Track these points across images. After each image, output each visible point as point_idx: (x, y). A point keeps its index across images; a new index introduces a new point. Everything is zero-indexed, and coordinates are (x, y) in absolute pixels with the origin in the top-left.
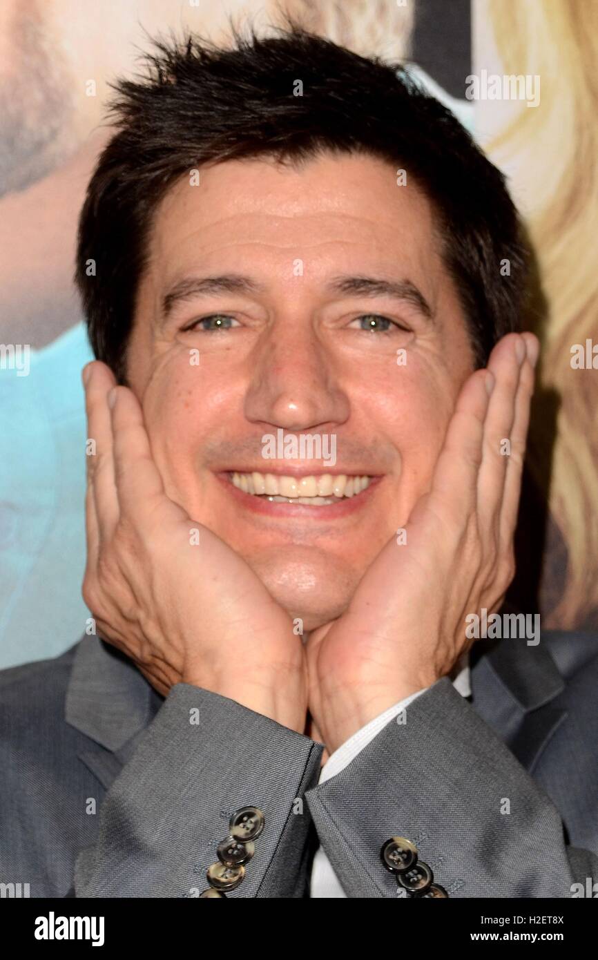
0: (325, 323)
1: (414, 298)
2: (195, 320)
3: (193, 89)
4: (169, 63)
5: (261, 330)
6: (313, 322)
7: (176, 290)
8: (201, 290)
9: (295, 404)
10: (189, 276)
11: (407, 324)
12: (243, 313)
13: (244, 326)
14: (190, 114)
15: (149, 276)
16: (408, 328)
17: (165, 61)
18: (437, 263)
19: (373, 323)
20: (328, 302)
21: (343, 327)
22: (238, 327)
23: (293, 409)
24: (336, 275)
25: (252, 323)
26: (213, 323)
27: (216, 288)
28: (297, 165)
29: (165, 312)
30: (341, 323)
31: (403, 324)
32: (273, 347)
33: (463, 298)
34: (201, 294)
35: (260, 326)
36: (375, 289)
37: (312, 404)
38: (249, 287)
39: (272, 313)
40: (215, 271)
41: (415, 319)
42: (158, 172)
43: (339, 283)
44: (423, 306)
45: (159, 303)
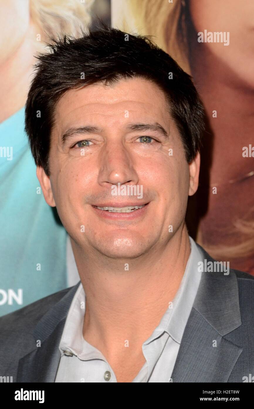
0: (127, 141)
1: (160, 129)
2: (75, 143)
3: (69, 57)
4: (58, 47)
5: (102, 146)
6: (122, 141)
7: (68, 133)
8: (77, 132)
9: (118, 174)
10: (72, 126)
11: (159, 140)
12: (94, 139)
13: (95, 144)
14: (68, 68)
15: (56, 128)
16: (159, 141)
17: (56, 46)
18: (168, 116)
19: (145, 140)
20: (126, 133)
21: (133, 142)
22: (92, 145)
23: (117, 176)
24: (129, 124)
25: (98, 143)
26: (82, 144)
27: (83, 131)
28: (112, 85)
29: (63, 141)
30: (133, 140)
31: (157, 140)
32: (107, 152)
33: (179, 128)
34: (77, 134)
35: (101, 144)
36: (144, 128)
37: (124, 174)
38: (96, 130)
39: (105, 139)
40: (82, 125)
41: (161, 138)
42: (57, 91)
43: (131, 127)
44: (164, 132)
45: (61, 138)
